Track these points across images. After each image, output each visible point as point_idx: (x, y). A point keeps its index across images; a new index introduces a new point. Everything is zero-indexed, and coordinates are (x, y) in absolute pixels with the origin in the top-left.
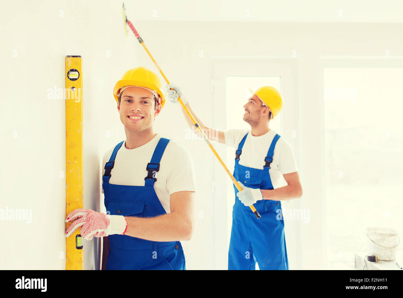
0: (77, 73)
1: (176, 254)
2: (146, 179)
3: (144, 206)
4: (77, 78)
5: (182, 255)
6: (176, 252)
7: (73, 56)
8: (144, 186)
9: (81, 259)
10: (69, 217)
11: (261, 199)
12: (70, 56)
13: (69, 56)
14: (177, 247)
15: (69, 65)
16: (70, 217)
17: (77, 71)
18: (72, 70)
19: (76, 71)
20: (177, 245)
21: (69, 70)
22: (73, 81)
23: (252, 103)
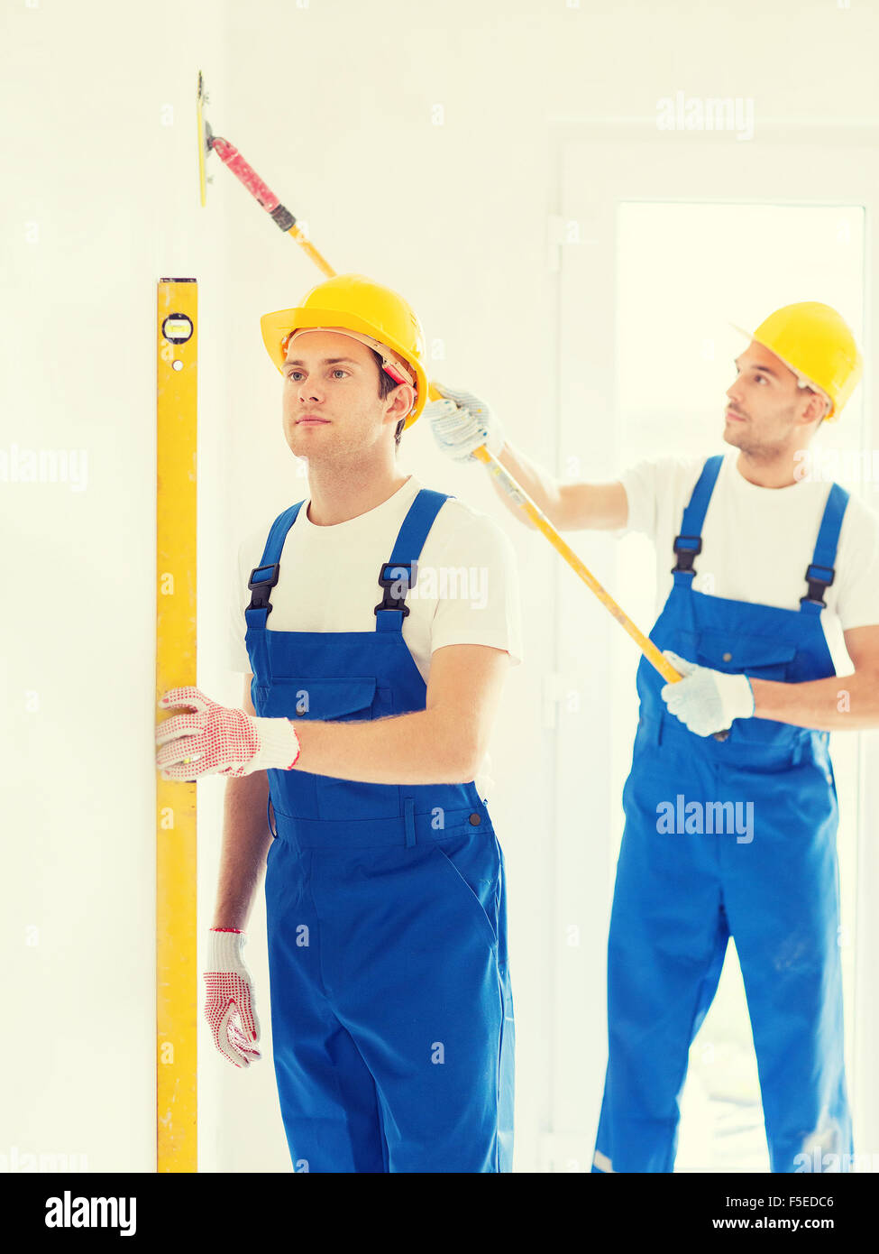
0: (186, 323)
1: (472, 838)
2: (378, 609)
3: (374, 690)
4: (187, 337)
5: (489, 843)
6: (472, 831)
7: (178, 280)
8: (374, 630)
9: (193, 807)
10: (169, 697)
11: (747, 713)
12: (168, 279)
13: (165, 280)
14: (476, 819)
15: (167, 304)
16: (170, 699)
17: (188, 319)
18: (174, 317)
19: (184, 317)
20: (476, 813)
21: (167, 317)
22: (176, 343)
23: (763, 382)
